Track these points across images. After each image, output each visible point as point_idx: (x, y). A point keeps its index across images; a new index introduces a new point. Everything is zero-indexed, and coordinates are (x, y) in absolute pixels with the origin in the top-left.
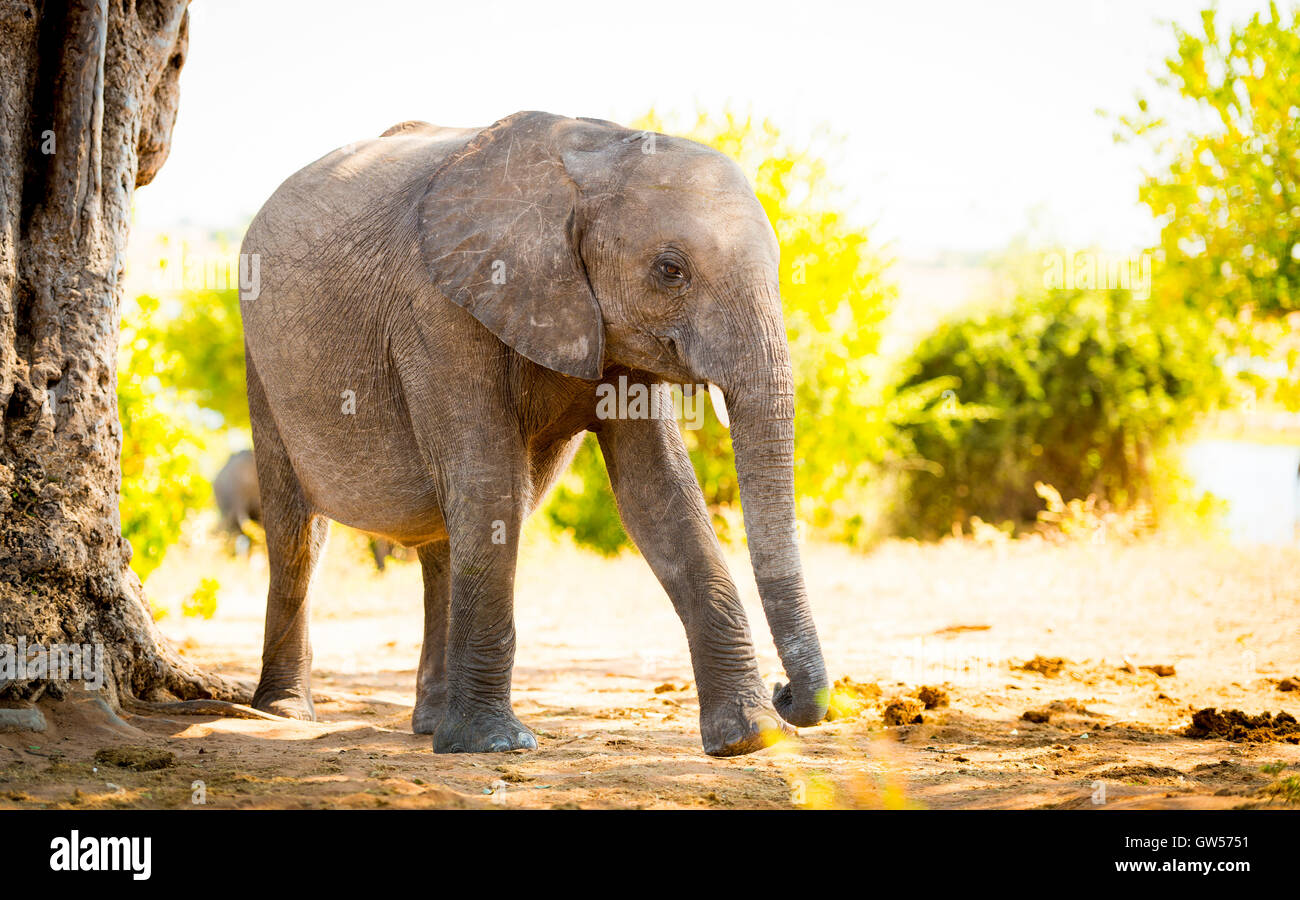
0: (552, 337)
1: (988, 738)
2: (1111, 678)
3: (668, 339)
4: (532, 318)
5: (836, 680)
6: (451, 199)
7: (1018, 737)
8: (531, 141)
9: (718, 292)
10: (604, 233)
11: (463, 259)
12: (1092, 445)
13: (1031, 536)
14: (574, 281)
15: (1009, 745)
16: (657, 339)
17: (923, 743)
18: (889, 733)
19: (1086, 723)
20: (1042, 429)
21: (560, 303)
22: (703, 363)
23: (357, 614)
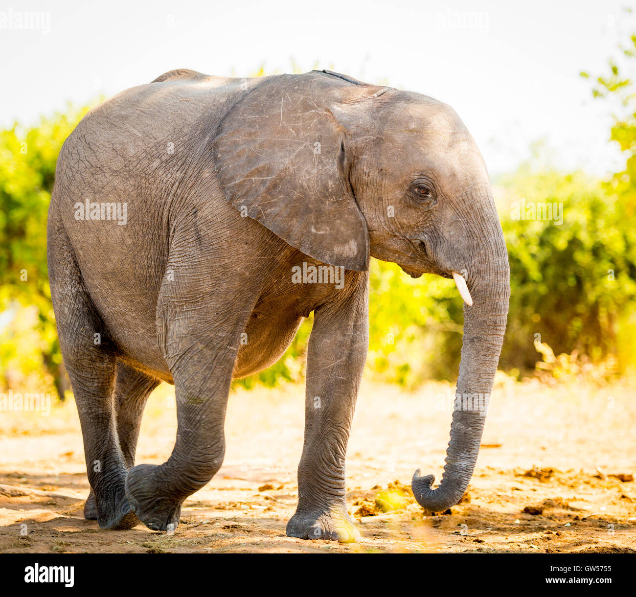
0: (328, 241)
1: (498, 526)
2: (587, 483)
3: (419, 241)
4: (313, 227)
5: (388, 483)
6: (239, 139)
7: (520, 525)
8: (299, 96)
9: (458, 207)
10: (370, 166)
11: (253, 183)
12: (577, 315)
13: (531, 380)
14: (344, 201)
15: (513, 531)
16: (410, 241)
17: (452, 529)
18: (426, 522)
19: (569, 516)
20: (540, 303)
21: (334, 216)
22: (449, 259)
23: (44, 432)
